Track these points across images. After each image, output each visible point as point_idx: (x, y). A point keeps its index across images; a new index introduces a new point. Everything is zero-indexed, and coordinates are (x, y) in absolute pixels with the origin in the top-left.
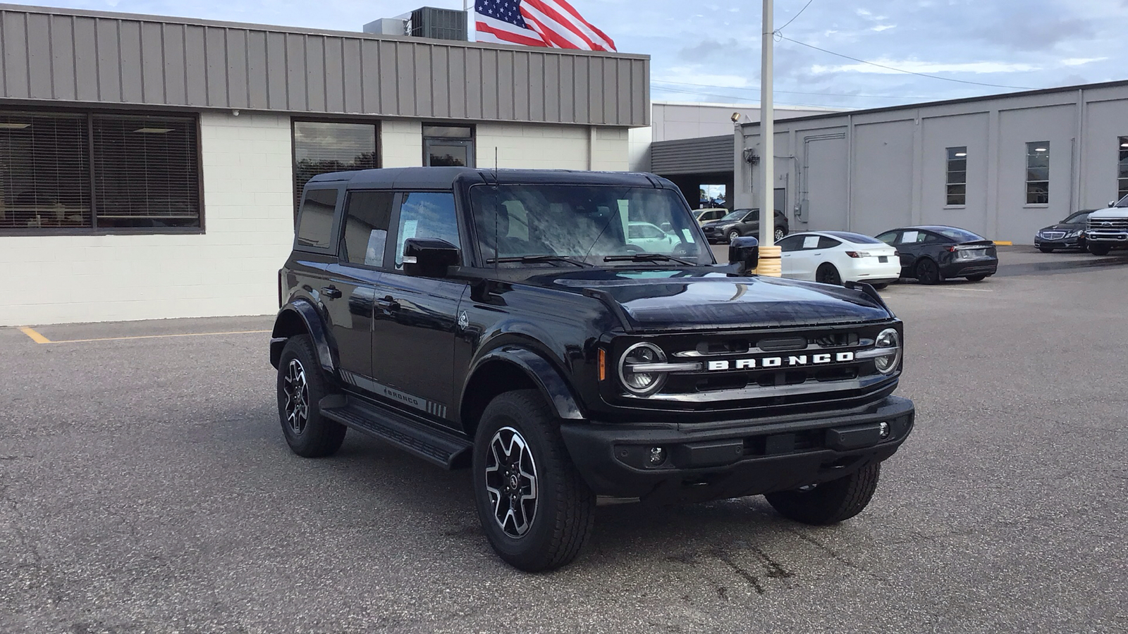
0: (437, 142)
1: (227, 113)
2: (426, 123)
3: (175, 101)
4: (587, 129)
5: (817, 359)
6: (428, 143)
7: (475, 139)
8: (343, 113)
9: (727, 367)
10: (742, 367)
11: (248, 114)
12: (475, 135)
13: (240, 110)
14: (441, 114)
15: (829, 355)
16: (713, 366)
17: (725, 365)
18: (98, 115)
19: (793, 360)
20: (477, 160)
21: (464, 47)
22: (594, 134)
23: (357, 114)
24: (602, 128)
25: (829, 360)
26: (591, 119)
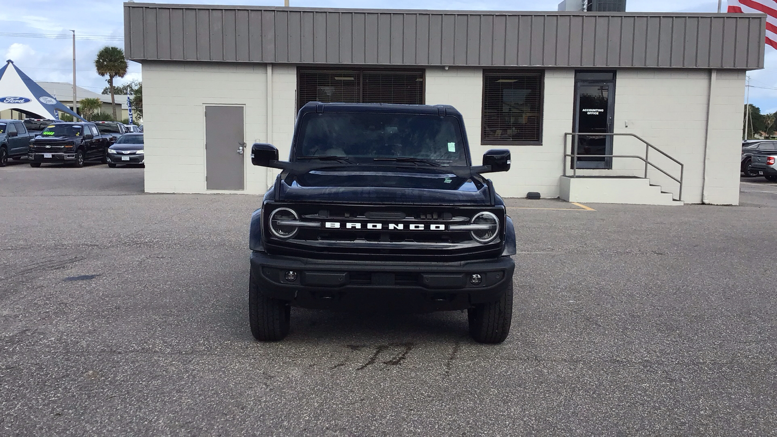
0: (586, 84)
1: (441, 68)
2: (578, 71)
3: (409, 62)
4: (709, 71)
5: (412, 227)
6: (579, 84)
7: (615, 81)
8: (516, 66)
9: (339, 227)
10: (351, 228)
11: (454, 68)
12: (616, 78)
13: (450, 66)
14: (587, 64)
15: (423, 225)
16: (328, 225)
17: (337, 225)
18: (366, 72)
19: (391, 226)
20: (616, 96)
21: (608, 16)
22: (714, 76)
23: (526, 66)
24: (721, 71)
25: (423, 229)
26: (711, 64)
